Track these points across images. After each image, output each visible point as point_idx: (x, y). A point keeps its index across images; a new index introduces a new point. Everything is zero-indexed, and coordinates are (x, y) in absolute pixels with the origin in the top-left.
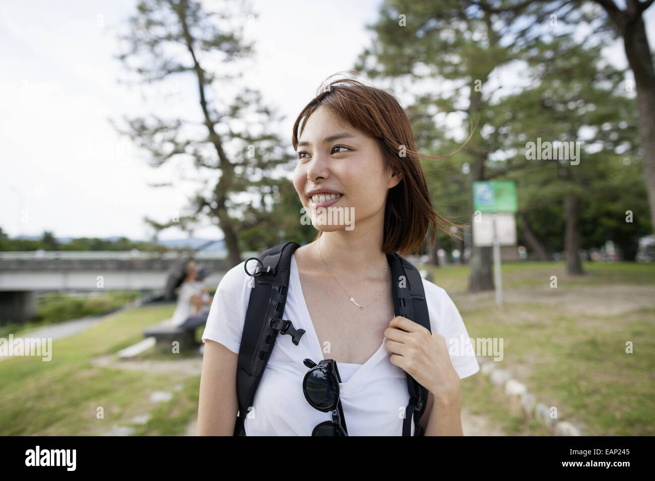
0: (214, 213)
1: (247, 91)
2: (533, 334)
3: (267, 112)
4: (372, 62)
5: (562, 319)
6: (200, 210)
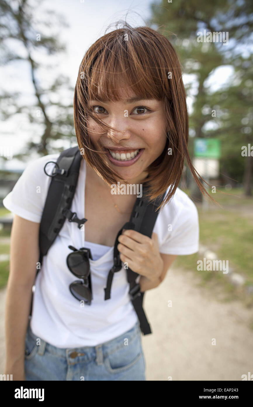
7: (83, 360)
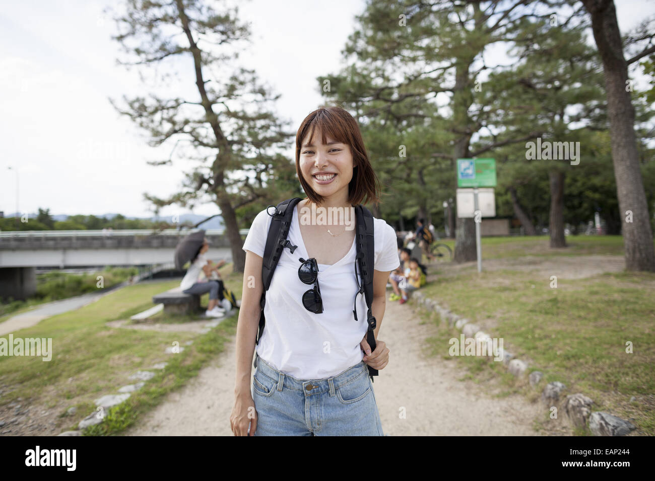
0: (213, 190)
1: (243, 71)
2: (504, 295)
3: (262, 92)
4: (361, 44)
5: (532, 282)
6: (199, 188)
7: (318, 391)
